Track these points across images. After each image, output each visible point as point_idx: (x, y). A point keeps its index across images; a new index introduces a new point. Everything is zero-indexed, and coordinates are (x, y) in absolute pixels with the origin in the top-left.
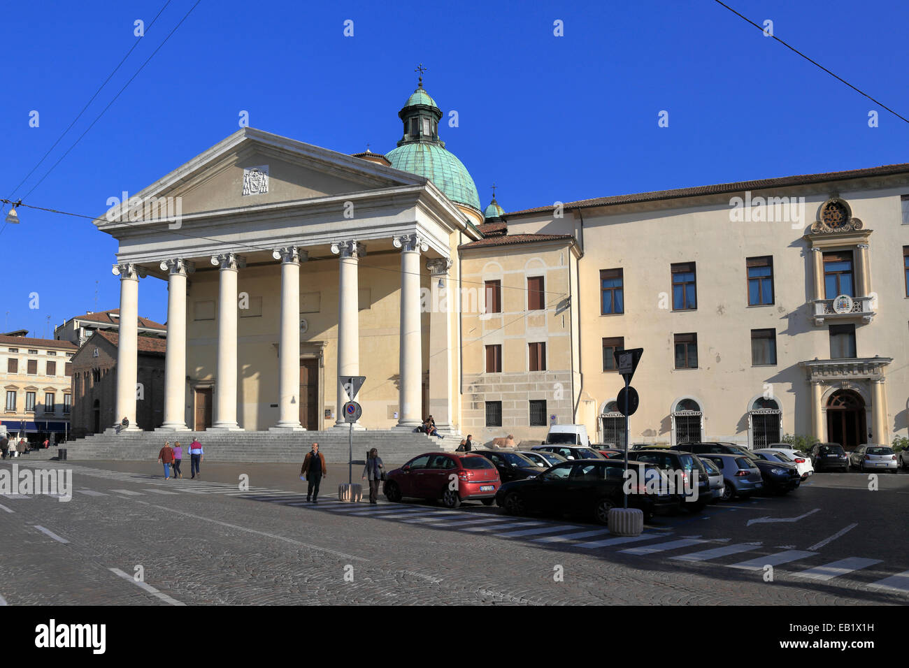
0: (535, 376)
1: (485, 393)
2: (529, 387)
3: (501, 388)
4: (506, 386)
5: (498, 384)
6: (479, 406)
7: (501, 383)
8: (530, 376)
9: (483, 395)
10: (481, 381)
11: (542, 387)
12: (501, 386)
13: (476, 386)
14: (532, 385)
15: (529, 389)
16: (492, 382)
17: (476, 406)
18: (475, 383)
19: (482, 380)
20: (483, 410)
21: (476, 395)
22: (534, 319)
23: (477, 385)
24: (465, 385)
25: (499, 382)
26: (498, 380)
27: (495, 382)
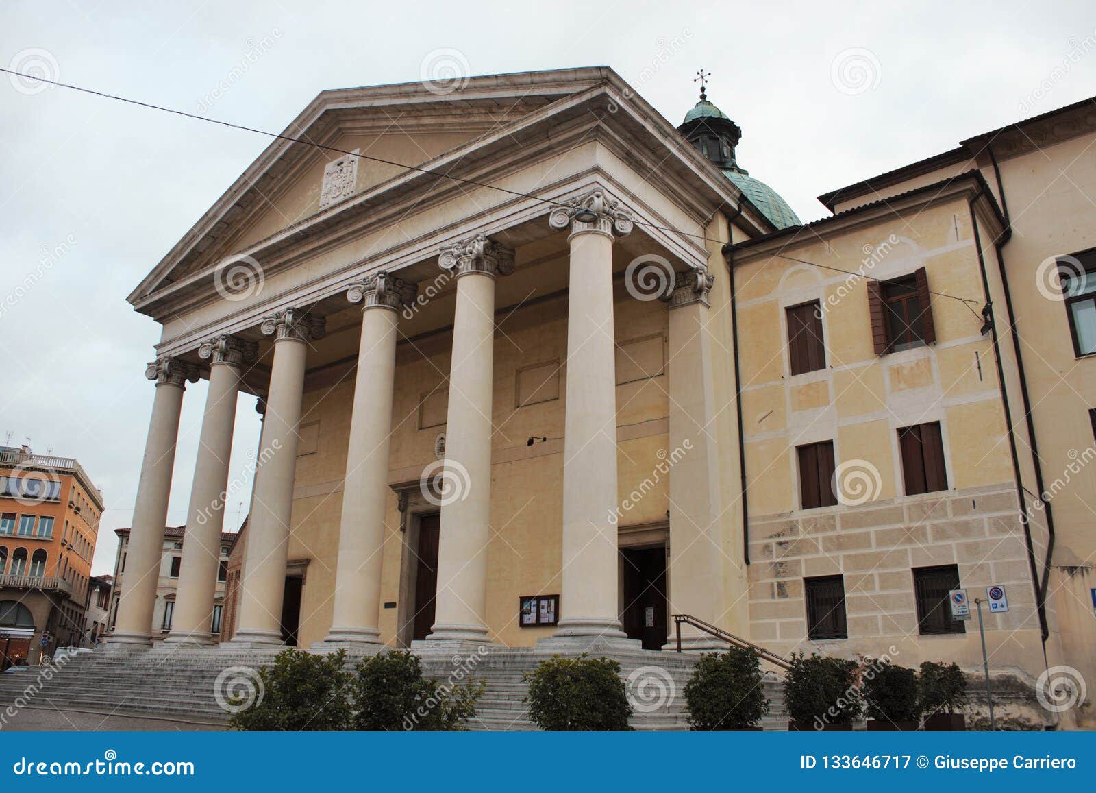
0: (920, 506)
1: (802, 558)
2: (911, 535)
3: (839, 544)
4: (849, 537)
5: (830, 533)
6: (788, 590)
7: (839, 531)
8: (909, 508)
9: (798, 562)
10: (791, 530)
11: (940, 533)
12: (838, 537)
13: (780, 544)
14: (917, 529)
15: (909, 540)
16: (816, 530)
17: (782, 590)
18: (778, 535)
19: (792, 528)
20: (799, 600)
21: (781, 564)
22: (905, 372)
23: (781, 539)
24: (756, 542)
25: (833, 527)
26: (830, 523)
27: (824, 530)
